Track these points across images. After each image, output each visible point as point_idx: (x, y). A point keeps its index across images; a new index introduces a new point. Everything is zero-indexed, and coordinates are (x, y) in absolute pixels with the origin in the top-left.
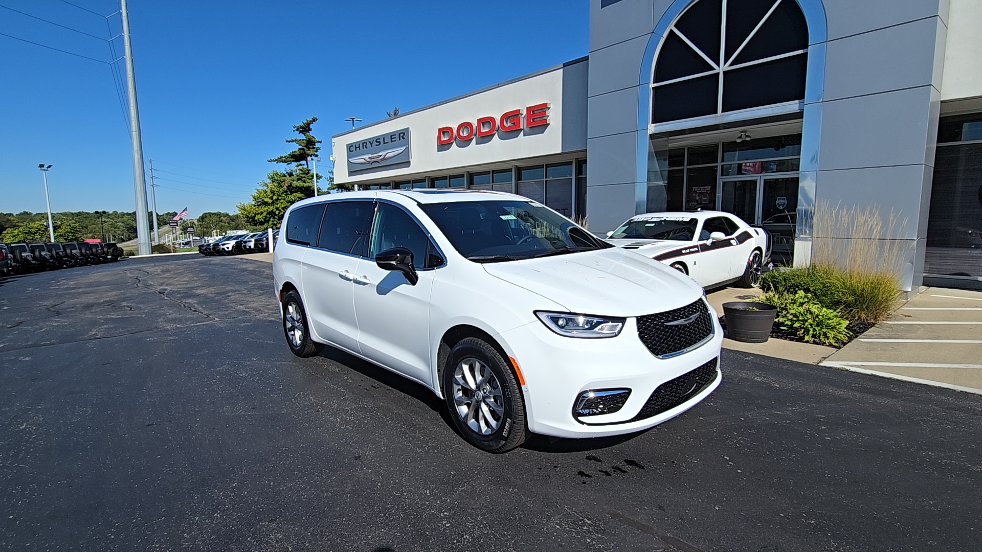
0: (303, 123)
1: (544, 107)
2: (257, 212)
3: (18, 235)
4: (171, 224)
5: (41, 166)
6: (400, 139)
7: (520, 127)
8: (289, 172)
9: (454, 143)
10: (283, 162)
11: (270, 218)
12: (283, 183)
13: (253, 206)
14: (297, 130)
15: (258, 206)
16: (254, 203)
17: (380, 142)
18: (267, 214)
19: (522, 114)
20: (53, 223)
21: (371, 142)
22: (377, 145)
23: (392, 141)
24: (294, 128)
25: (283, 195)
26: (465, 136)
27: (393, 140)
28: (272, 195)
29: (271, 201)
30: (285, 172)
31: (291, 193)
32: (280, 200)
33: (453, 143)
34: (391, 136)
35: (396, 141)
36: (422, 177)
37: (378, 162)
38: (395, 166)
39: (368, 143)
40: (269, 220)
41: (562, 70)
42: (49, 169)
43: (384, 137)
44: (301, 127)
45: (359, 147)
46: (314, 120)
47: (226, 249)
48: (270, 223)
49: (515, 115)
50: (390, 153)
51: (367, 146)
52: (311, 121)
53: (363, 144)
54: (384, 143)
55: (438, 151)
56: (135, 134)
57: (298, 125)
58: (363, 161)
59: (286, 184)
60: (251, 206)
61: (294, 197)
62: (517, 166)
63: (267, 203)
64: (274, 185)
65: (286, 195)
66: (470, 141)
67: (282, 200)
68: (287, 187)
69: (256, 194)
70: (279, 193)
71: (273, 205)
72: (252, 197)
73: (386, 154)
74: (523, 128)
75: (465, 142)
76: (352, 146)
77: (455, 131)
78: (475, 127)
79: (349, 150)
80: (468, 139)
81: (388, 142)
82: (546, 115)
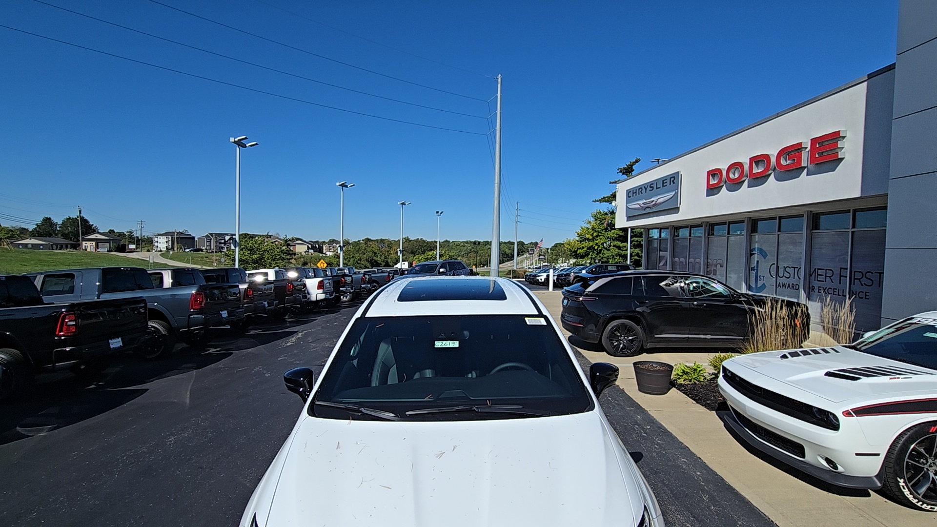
0: (626, 165)
1: (836, 136)
2: (579, 247)
3: (421, 260)
4: (530, 252)
5: (437, 212)
6: (670, 184)
7: (801, 164)
8: (611, 210)
9: (724, 187)
10: (605, 202)
11: (589, 252)
12: (604, 221)
13: (576, 242)
14: (621, 172)
15: (581, 241)
16: (577, 239)
17: (653, 187)
18: (588, 249)
19: (806, 148)
20: (439, 253)
21: (646, 187)
22: (650, 190)
23: (663, 186)
24: (618, 170)
25: (603, 232)
26: (736, 178)
28: (592, 232)
29: (592, 237)
30: (607, 211)
31: (611, 230)
33: (722, 186)
34: (663, 181)
35: (666, 186)
36: (699, 222)
37: (650, 208)
38: (666, 212)
39: (643, 188)
40: (589, 254)
41: (866, 83)
42: (441, 214)
43: (657, 181)
44: (624, 169)
45: (636, 193)
46: (637, 161)
47: (540, 281)
48: (590, 256)
49: (797, 149)
50: (661, 199)
52: (634, 162)
53: (639, 189)
54: (657, 188)
55: (707, 196)
56: (497, 186)
57: (622, 167)
58: (638, 206)
59: (606, 222)
60: (575, 242)
61: (613, 233)
62: (811, 211)
63: (588, 239)
64: (596, 223)
65: (606, 232)
66: (741, 184)
67: (601, 237)
68: (608, 225)
69: (580, 231)
70: (599, 230)
71: (594, 241)
72: (576, 234)
73: (658, 200)
74: (806, 165)
75: (735, 185)
76: (630, 192)
77: (724, 173)
78: (746, 167)
79: (628, 196)
80: (738, 182)
81: (660, 188)
82: (839, 146)
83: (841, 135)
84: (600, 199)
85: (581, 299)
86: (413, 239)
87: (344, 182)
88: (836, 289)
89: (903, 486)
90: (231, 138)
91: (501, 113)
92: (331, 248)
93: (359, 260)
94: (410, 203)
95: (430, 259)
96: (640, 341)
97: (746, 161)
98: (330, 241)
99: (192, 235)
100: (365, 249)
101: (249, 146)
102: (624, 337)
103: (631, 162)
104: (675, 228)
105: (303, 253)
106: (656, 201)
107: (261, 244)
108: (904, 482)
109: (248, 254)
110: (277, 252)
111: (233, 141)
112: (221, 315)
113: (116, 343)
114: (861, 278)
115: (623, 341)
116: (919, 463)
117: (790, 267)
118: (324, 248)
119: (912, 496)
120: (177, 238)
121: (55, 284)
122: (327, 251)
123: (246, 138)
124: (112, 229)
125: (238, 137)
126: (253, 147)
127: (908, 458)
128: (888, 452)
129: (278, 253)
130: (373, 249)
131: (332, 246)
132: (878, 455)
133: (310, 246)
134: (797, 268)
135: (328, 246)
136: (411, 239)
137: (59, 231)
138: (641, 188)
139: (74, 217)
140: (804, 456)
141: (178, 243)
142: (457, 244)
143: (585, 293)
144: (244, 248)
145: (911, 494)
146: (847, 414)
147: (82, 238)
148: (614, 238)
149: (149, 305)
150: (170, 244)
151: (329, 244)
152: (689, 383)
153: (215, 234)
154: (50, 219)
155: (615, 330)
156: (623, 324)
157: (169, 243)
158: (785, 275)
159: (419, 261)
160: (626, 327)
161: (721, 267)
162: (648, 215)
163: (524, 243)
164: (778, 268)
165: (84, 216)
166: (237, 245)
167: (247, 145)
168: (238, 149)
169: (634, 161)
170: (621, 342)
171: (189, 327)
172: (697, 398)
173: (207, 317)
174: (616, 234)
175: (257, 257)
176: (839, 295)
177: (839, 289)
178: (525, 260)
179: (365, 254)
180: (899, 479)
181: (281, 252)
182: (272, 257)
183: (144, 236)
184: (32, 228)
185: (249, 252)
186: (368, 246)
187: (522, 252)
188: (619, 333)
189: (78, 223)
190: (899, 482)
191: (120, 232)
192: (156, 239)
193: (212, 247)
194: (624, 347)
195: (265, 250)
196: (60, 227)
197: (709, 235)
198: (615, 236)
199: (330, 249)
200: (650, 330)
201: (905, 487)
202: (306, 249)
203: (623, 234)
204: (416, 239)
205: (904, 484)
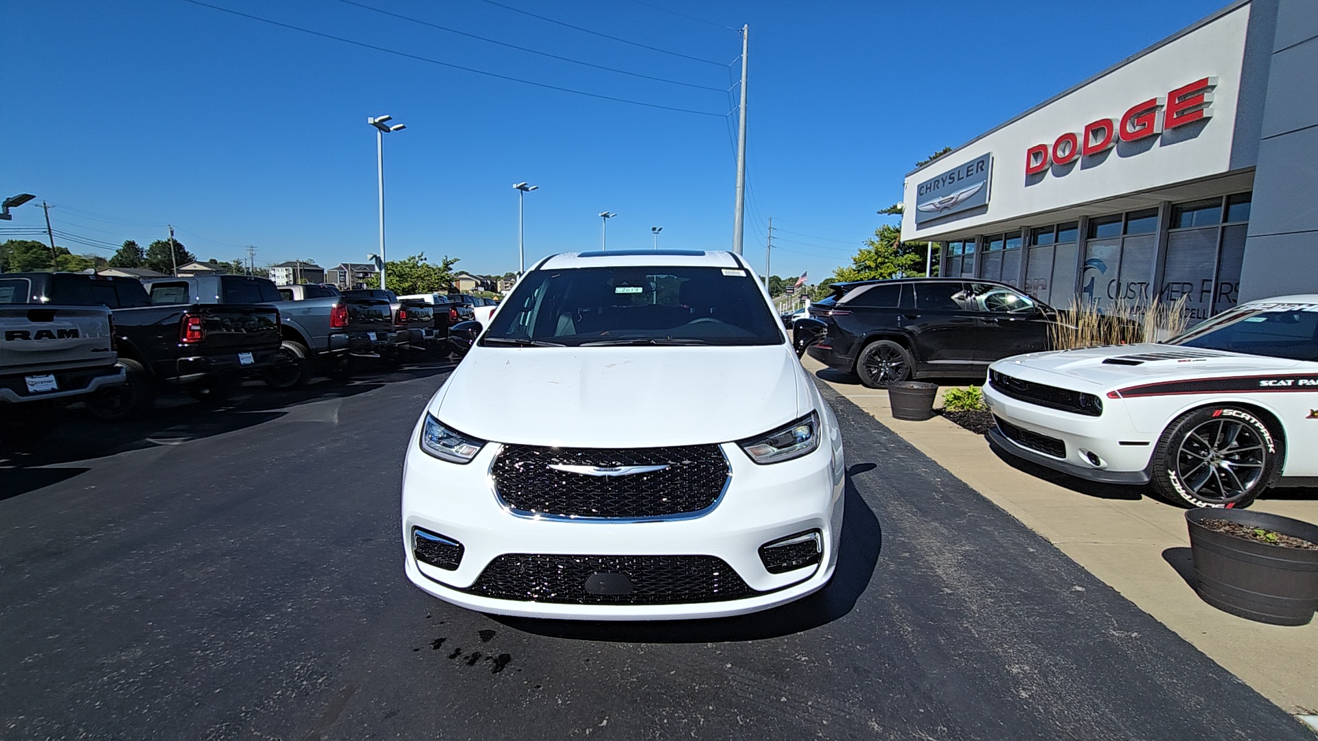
1: (1203, 86)
4: (788, 291)
5: (654, 229)
6: (977, 171)
7: (1153, 130)
9: (1050, 170)
12: (894, 241)
13: (852, 271)
15: (859, 271)
16: (854, 268)
17: (953, 178)
19: (1162, 106)
21: (944, 179)
22: (950, 183)
23: (968, 176)
25: (892, 257)
26: (1065, 156)
27: (969, 173)
28: (876, 257)
29: (875, 265)
31: (905, 253)
32: (886, 263)
33: (1047, 170)
34: (968, 168)
35: (972, 174)
36: (1017, 227)
37: (948, 208)
38: (969, 213)
39: (941, 181)
41: (1249, 5)
43: (959, 169)
45: (930, 188)
49: (1150, 108)
50: (963, 194)
51: (939, 186)
53: (935, 182)
54: (959, 179)
55: (1027, 185)
56: (739, 191)
58: (932, 207)
59: (897, 243)
60: (850, 272)
61: (906, 259)
62: (1170, 202)
63: (869, 267)
64: (882, 245)
65: (896, 256)
66: (1071, 165)
67: (888, 264)
68: (899, 247)
69: (858, 256)
70: (886, 254)
71: (877, 270)
72: (852, 260)
73: (959, 195)
74: (1160, 132)
75: (1064, 167)
76: (923, 187)
77: (1050, 151)
78: (1080, 140)
79: (920, 194)
80: (1068, 162)
81: (962, 178)
82: (1205, 100)
83: (1209, 84)
84: (889, 208)
85: (830, 313)
87: (523, 183)
88: (1195, 310)
89: (1174, 480)
90: (369, 118)
91: (747, 82)
92: (508, 285)
94: (616, 215)
96: (907, 368)
97: (1079, 130)
98: (506, 276)
99: (320, 266)
101: (394, 129)
102: (887, 363)
103: (936, 153)
104: (985, 239)
105: (470, 291)
106: (957, 198)
107: (414, 268)
108: (1175, 475)
109: (397, 281)
110: (435, 279)
111: (373, 122)
112: (369, 337)
113: (246, 359)
114: (1230, 292)
115: (885, 369)
116: (1200, 455)
117: (1136, 282)
118: (499, 285)
119: (1184, 491)
120: (301, 270)
121: (167, 294)
122: (503, 290)
123: (389, 118)
124: (213, 258)
125: (379, 117)
126: (399, 131)
127: (1183, 447)
128: (1159, 440)
129: (437, 281)
131: (510, 282)
132: (1146, 444)
133: (479, 282)
134: (1145, 283)
135: (504, 282)
137: (147, 259)
138: (938, 181)
139: (164, 241)
140: (1063, 454)
141: (301, 278)
143: (837, 305)
144: (392, 273)
145: (1183, 489)
146: (1113, 395)
147: (177, 269)
148: (907, 266)
149: (283, 321)
150: (292, 279)
151: (504, 280)
152: (960, 410)
153: (351, 265)
154: (133, 243)
155: (875, 355)
156: (885, 346)
157: (289, 278)
158: (1128, 295)
160: (889, 350)
161: (1043, 289)
162: (945, 220)
163: (780, 280)
164: (1119, 285)
165: (177, 239)
166: (382, 266)
167: (391, 129)
168: (379, 134)
169: (942, 151)
170: (882, 369)
171: (329, 349)
172: (966, 424)
173: (353, 337)
174: (912, 261)
175: (409, 286)
176: (1198, 318)
177: (1198, 310)
178: (781, 303)
180: (1170, 472)
181: (441, 279)
182: (428, 286)
183: (256, 268)
184: (112, 256)
185: (398, 279)
187: (776, 292)
188: (880, 357)
189: (170, 248)
190: (1170, 475)
191: (224, 262)
192: (273, 272)
193: (348, 284)
194: (886, 376)
195: (418, 277)
196: (147, 255)
197: (1030, 245)
198: (909, 263)
199: (506, 287)
200: (922, 355)
201: (1177, 481)
202: (474, 286)
203: (921, 260)
205: (1175, 478)
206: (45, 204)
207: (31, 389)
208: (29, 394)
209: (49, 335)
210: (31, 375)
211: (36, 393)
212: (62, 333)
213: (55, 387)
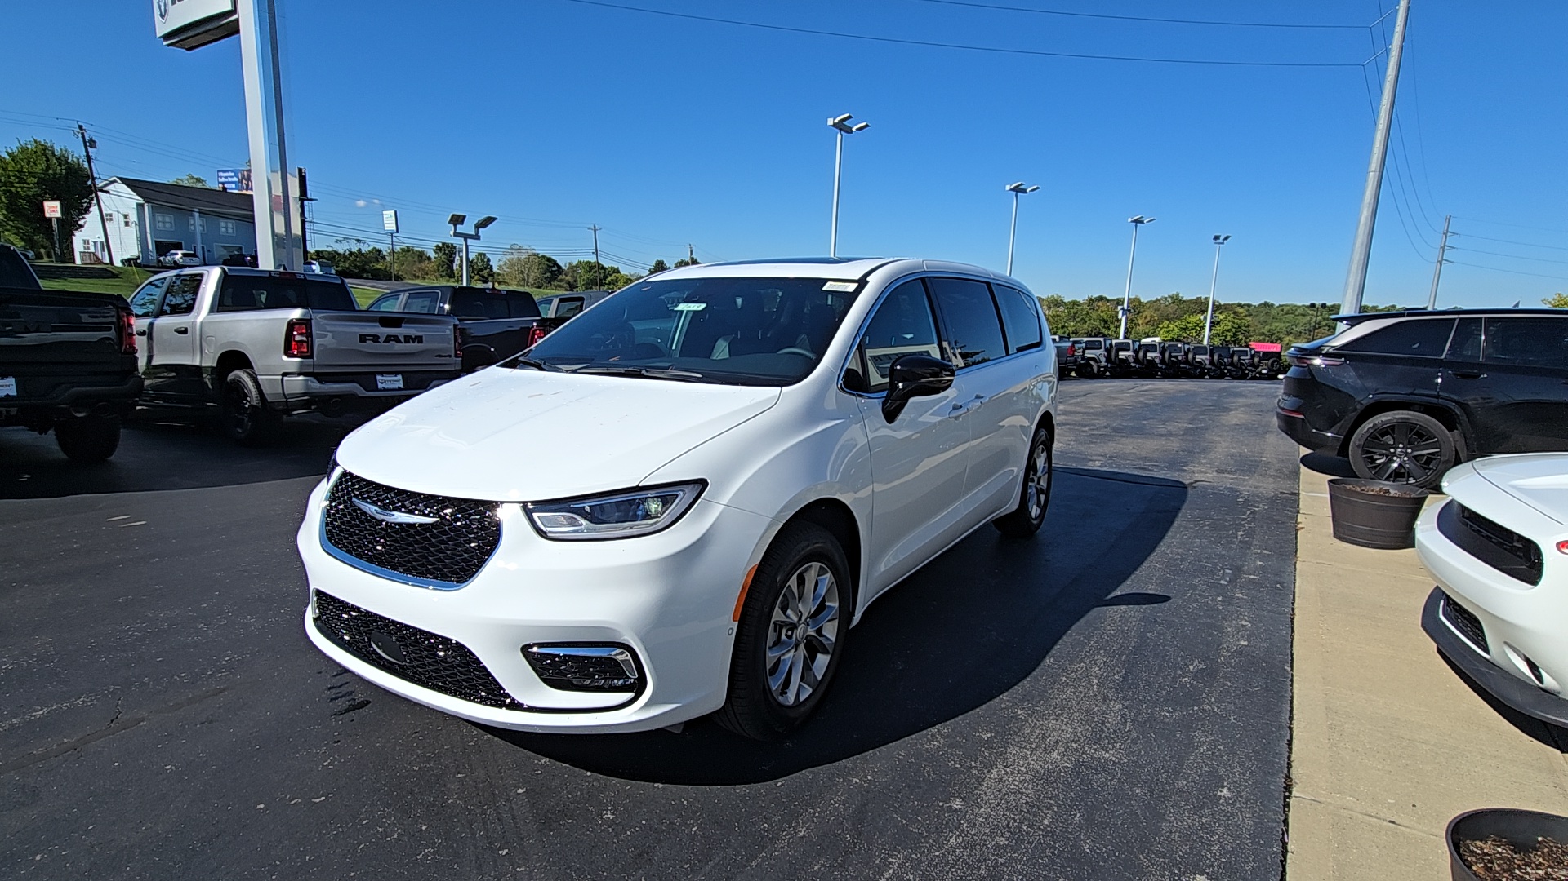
3: (1173, 330)
5: (1217, 238)
42: (1225, 242)
56: (1372, 177)
86: (1189, 299)
87: (1019, 183)
90: (828, 119)
93: (1073, 333)
94: (1154, 219)
95: (1192, 329)
100: (1088, 314)
101: (857, 129)
102: (1405, 449)
111: (832, 124)
123: (850, 117)
125: (838, 117)
126: (862, 131)
130: (1102, 314)
136: (1184, 299)
142: (1290, 310)
143: (1324, 350)
155: (1383, 433)
156: (1406, 421)
159: (1168, 332)
167: (853, 129)
168: (839, 136)
179: (1086, 322)
186: (1093, 309)
188: (1394, 438)
204: (1195, 298)
206: (595, 227)
207: (380, 386)
208: (377, 390)
209: (397, 339)
210: (382, 373)
211: (384, 390)
212: (408, 339)
213: (402, 386)
